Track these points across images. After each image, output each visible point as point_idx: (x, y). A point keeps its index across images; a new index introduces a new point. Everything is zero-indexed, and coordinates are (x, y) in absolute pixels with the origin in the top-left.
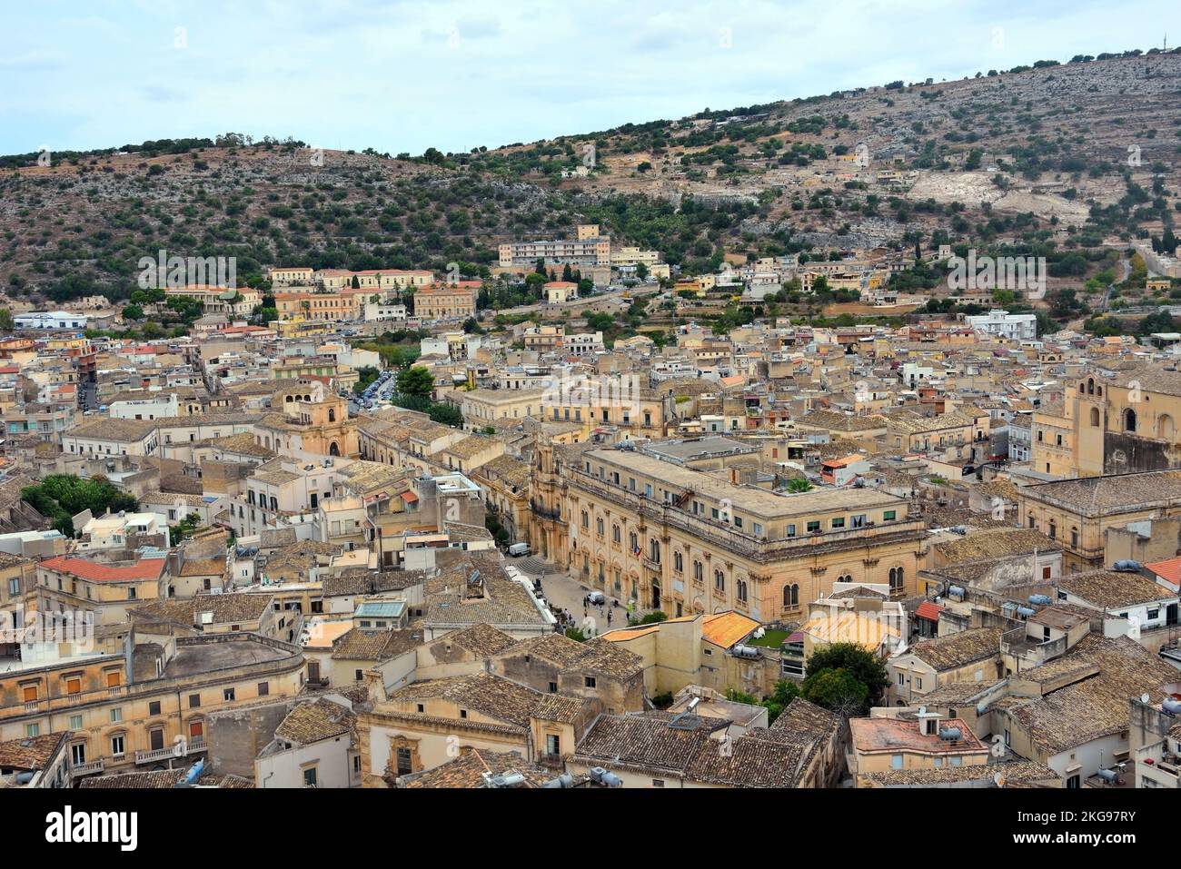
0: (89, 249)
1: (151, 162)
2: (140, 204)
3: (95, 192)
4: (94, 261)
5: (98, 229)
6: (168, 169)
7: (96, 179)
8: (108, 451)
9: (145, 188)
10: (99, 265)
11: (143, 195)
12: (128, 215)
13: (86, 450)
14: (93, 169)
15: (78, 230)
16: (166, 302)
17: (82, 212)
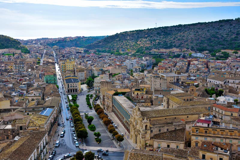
0: (206, 42)
1: (221, 24)
2: (217, 33)
3: (209, 30)
4: (207, 44)
5: (208, 38)
6: (224, 26)
7: (209, 28)
8: (216, 83)
9: (219, 30)
10: (208, 45)
11: (218, 31)
12: (215, 35)
13: (212, 82)
14: (209, 26)
15: (205, 38)
16: (221, 53)
17: (206, 34)
